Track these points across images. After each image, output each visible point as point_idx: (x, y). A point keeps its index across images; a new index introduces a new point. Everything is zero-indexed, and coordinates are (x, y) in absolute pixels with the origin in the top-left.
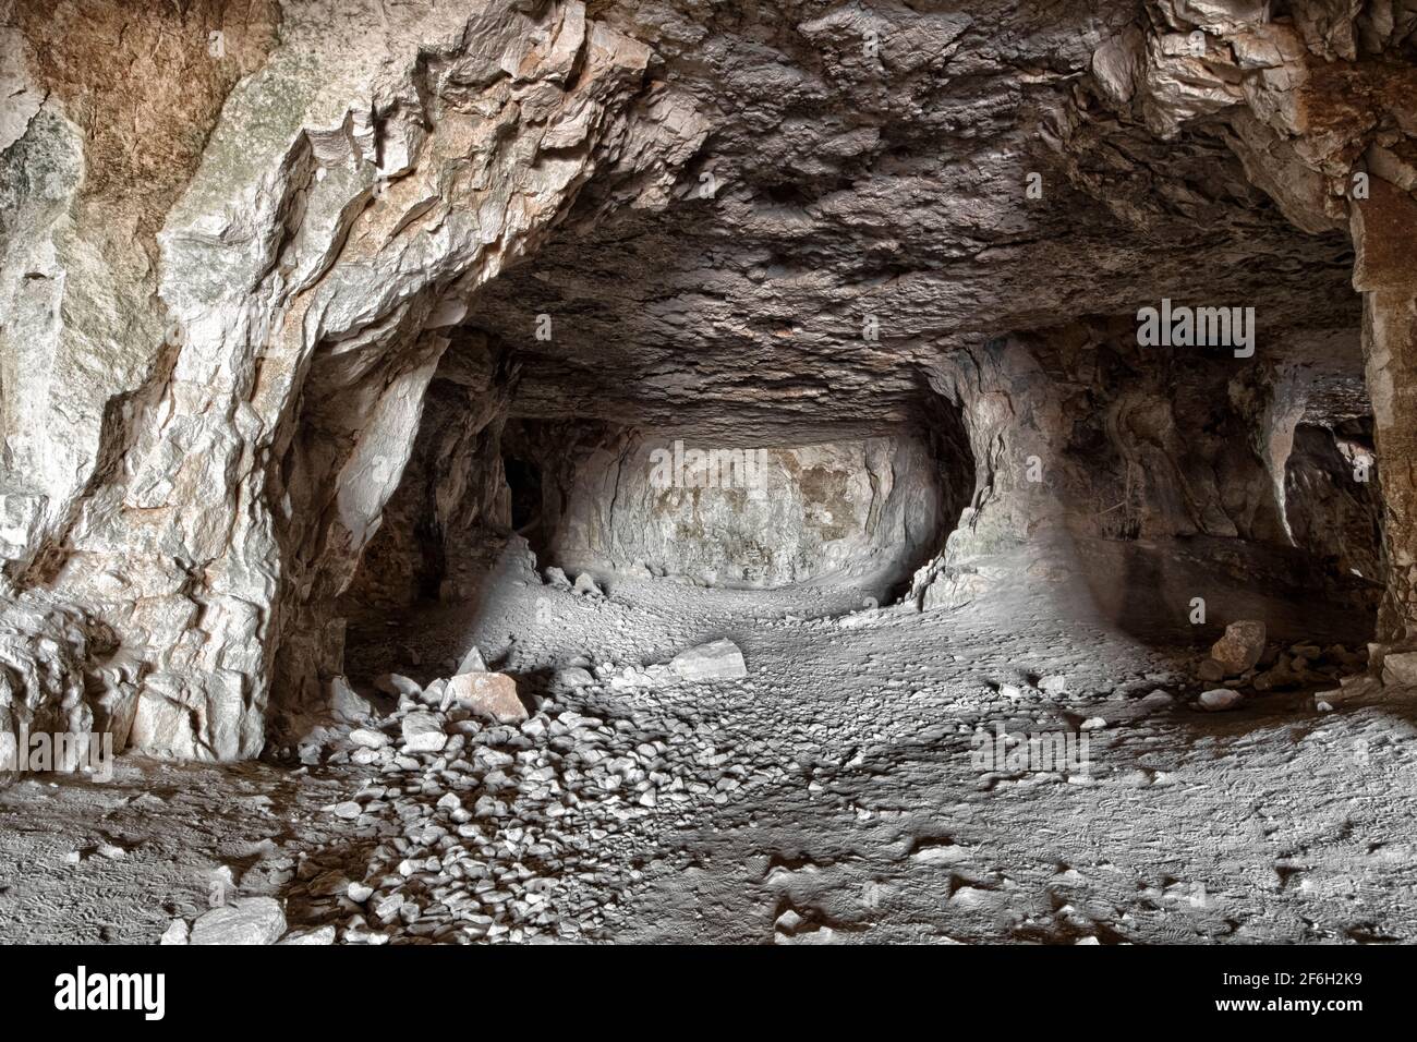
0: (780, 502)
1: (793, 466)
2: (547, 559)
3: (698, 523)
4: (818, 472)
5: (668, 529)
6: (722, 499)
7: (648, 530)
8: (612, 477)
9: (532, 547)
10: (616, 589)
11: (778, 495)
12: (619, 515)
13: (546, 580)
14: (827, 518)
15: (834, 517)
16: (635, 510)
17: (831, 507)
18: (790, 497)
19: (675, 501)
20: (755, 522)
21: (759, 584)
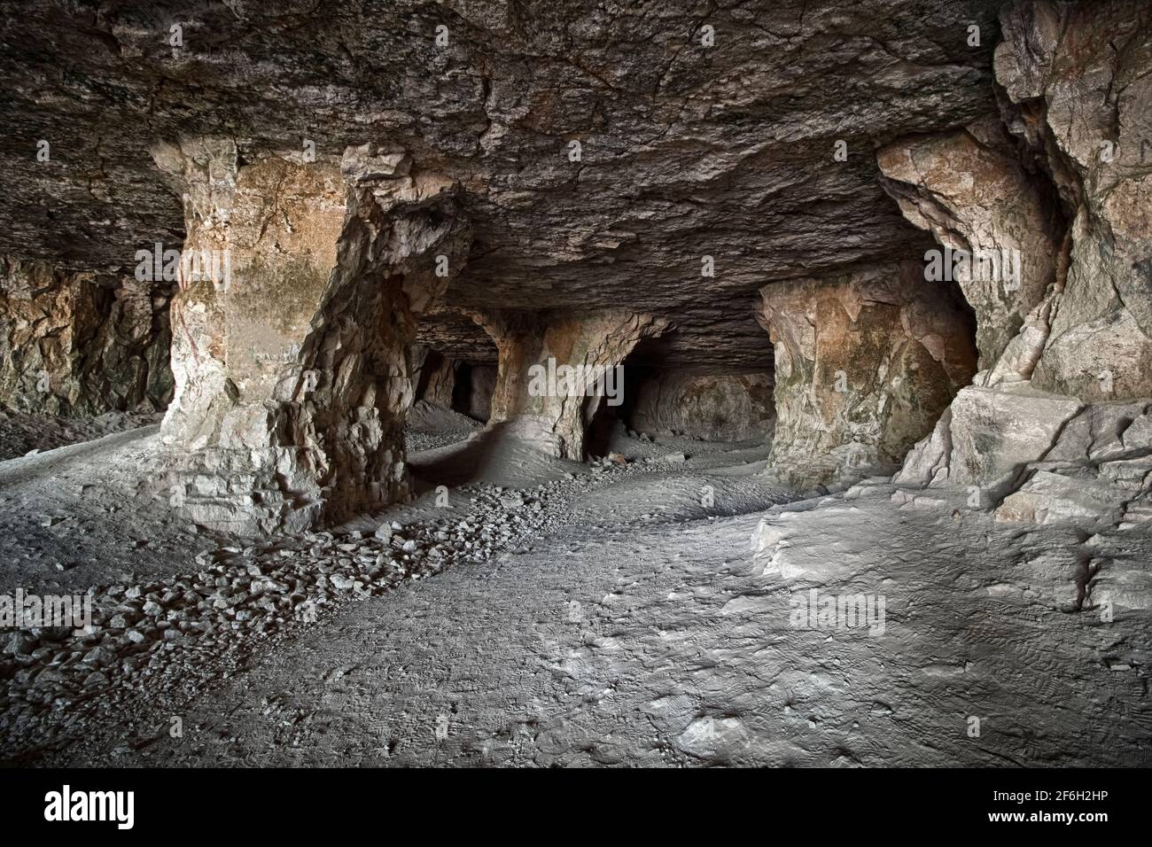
0: (740, 401)
1: (746, 383)
2: (630, 427)
3: (699, 410)
4: (758, 386)
5: (685, 413)
6: (712, 399)
7: (674, 414)
8: (657, 391)
9: (624, 422)
10: (658, 440)
11: (739, 397)
12: (660, 408)
13: (629, 435)
14: (763, 409)
15: (766, 409)
16: (668, 404)
17: (764, 404)
18: (745, 398)
19: (688, 400)
20: (728, 410)
21: (730, 440)
